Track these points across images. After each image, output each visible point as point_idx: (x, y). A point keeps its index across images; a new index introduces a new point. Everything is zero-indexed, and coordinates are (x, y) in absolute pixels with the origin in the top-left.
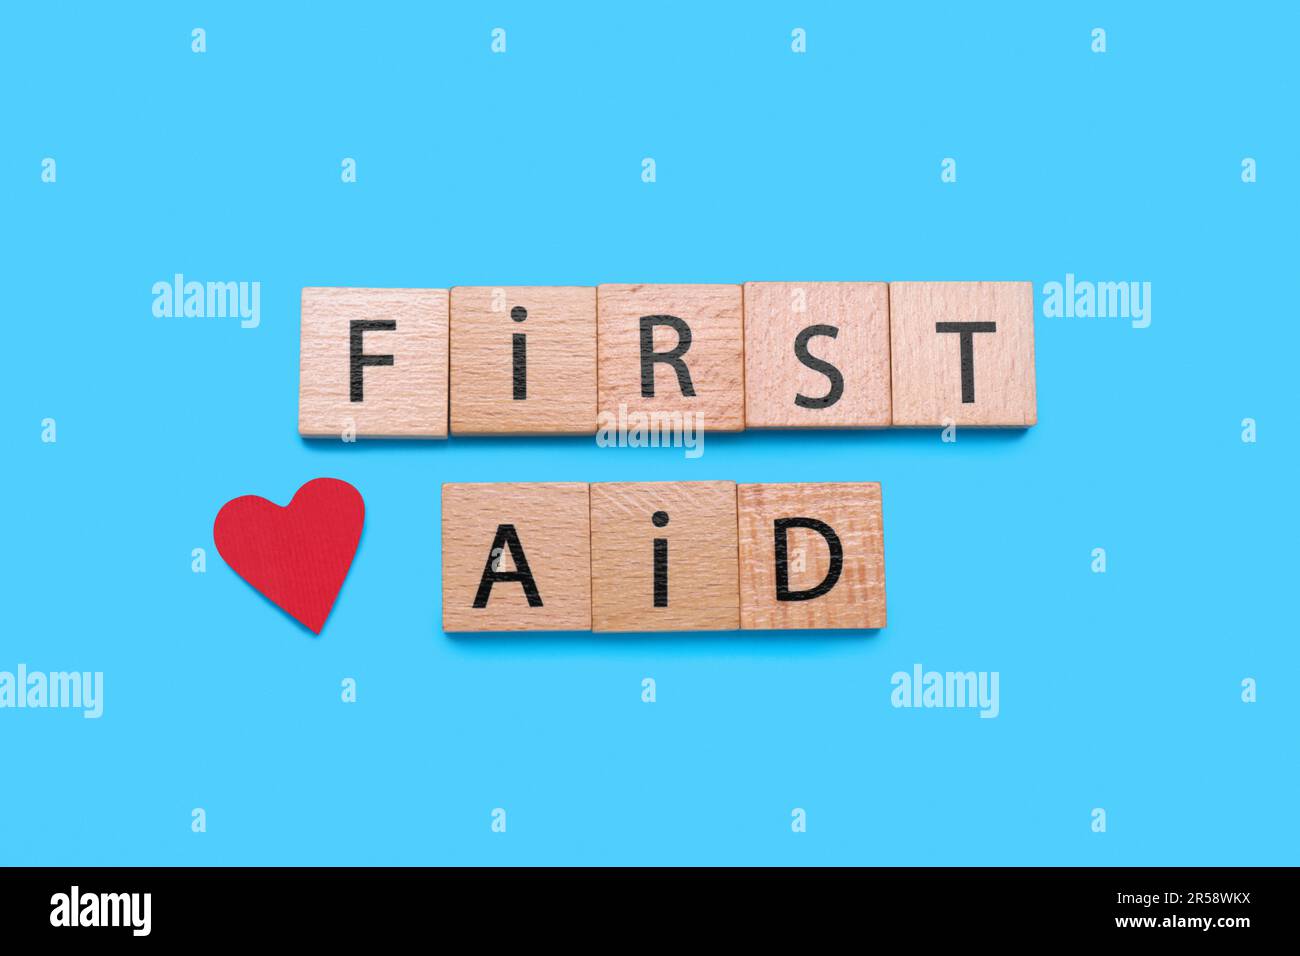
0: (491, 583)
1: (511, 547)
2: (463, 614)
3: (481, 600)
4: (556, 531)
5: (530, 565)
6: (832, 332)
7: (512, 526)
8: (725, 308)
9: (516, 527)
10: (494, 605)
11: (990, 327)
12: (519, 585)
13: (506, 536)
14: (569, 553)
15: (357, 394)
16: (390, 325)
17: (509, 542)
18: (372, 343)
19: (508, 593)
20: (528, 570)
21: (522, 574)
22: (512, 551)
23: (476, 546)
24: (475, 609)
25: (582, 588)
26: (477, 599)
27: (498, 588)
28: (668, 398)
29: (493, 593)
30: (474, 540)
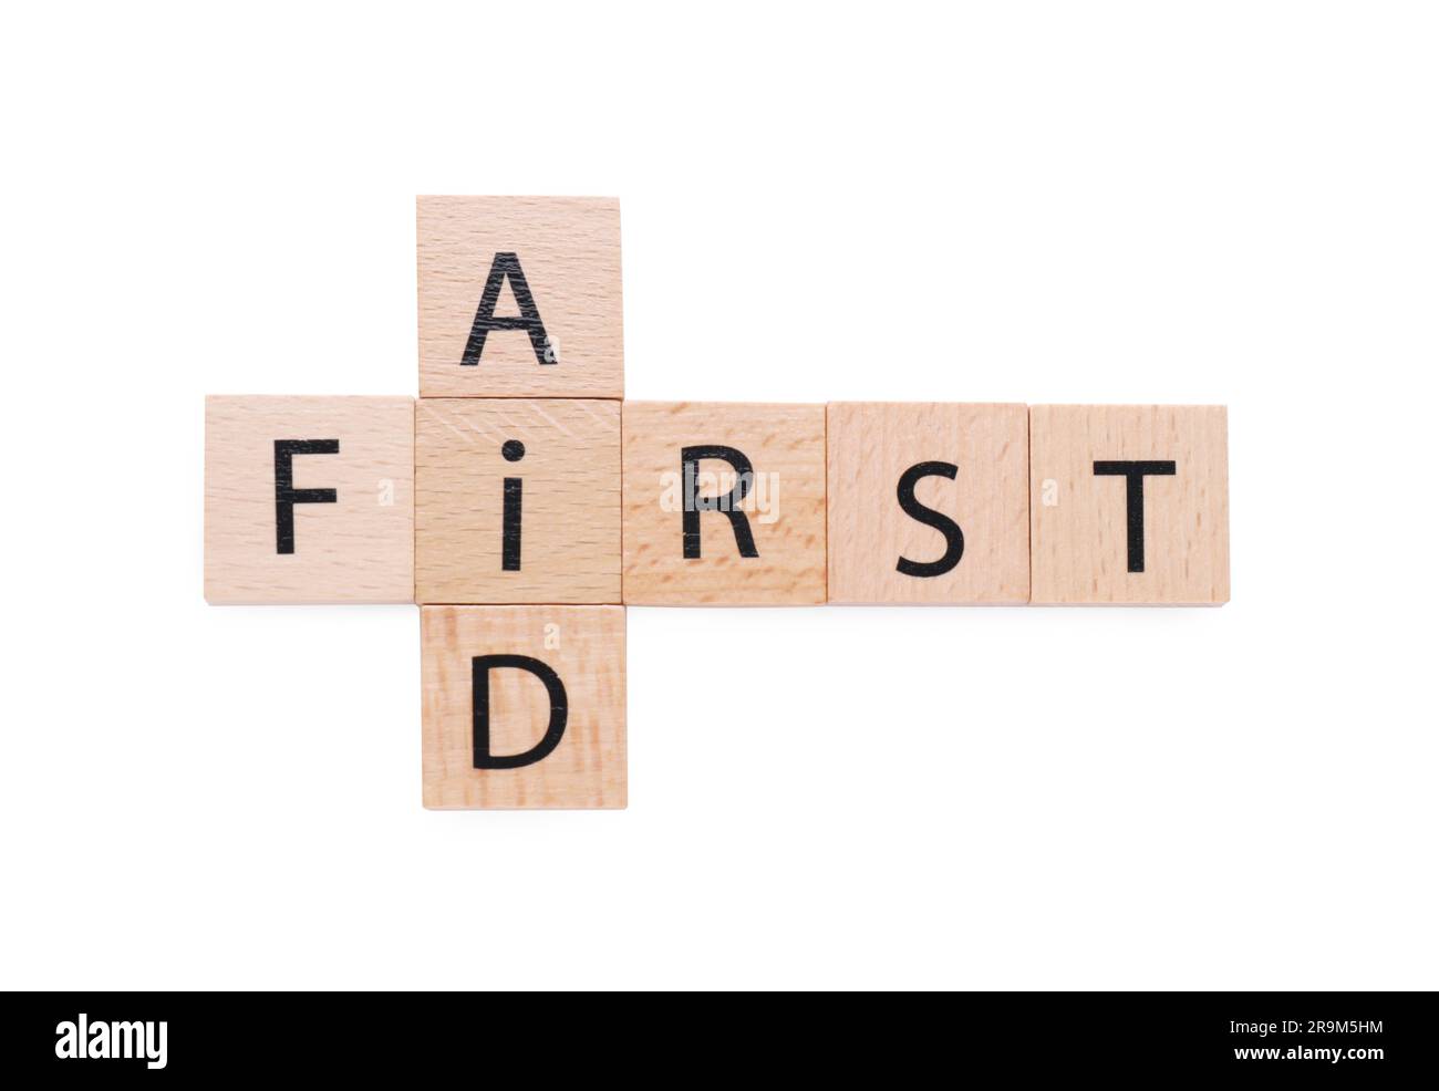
0: (485, 332)
1: (512, 283)
2: (448, 373)
3: (472, 354)
4: (574, 263)
5: (538, 309)
6: (948, 470)
7: (513, 254)
8: (800, 436)
9: (519, 257)
10: (489, 362)
11: (1167, 468)
12: (524, 334)
13: (506, 267)
14: (593, 292)
15: (285, 544)
16: (330, 447)
17: (509, 276)
18: (308, 470)
19: (508, 346)
20: (536, 315)
21: (530, 322)
22: (513, 289)
23: (464, 281)
24: (463, 367)
25: (611, 340)
26: (467, 354)
27: (494, 338)
28: (723, 560)
29: (487, 347)
30: (460, 273)
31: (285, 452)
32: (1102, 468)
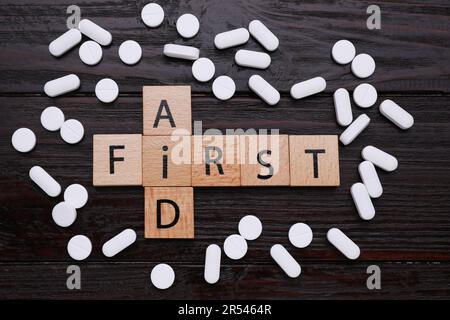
31: (112, 148)
32: (307, 151)
